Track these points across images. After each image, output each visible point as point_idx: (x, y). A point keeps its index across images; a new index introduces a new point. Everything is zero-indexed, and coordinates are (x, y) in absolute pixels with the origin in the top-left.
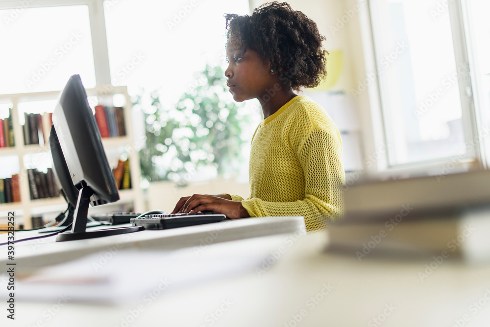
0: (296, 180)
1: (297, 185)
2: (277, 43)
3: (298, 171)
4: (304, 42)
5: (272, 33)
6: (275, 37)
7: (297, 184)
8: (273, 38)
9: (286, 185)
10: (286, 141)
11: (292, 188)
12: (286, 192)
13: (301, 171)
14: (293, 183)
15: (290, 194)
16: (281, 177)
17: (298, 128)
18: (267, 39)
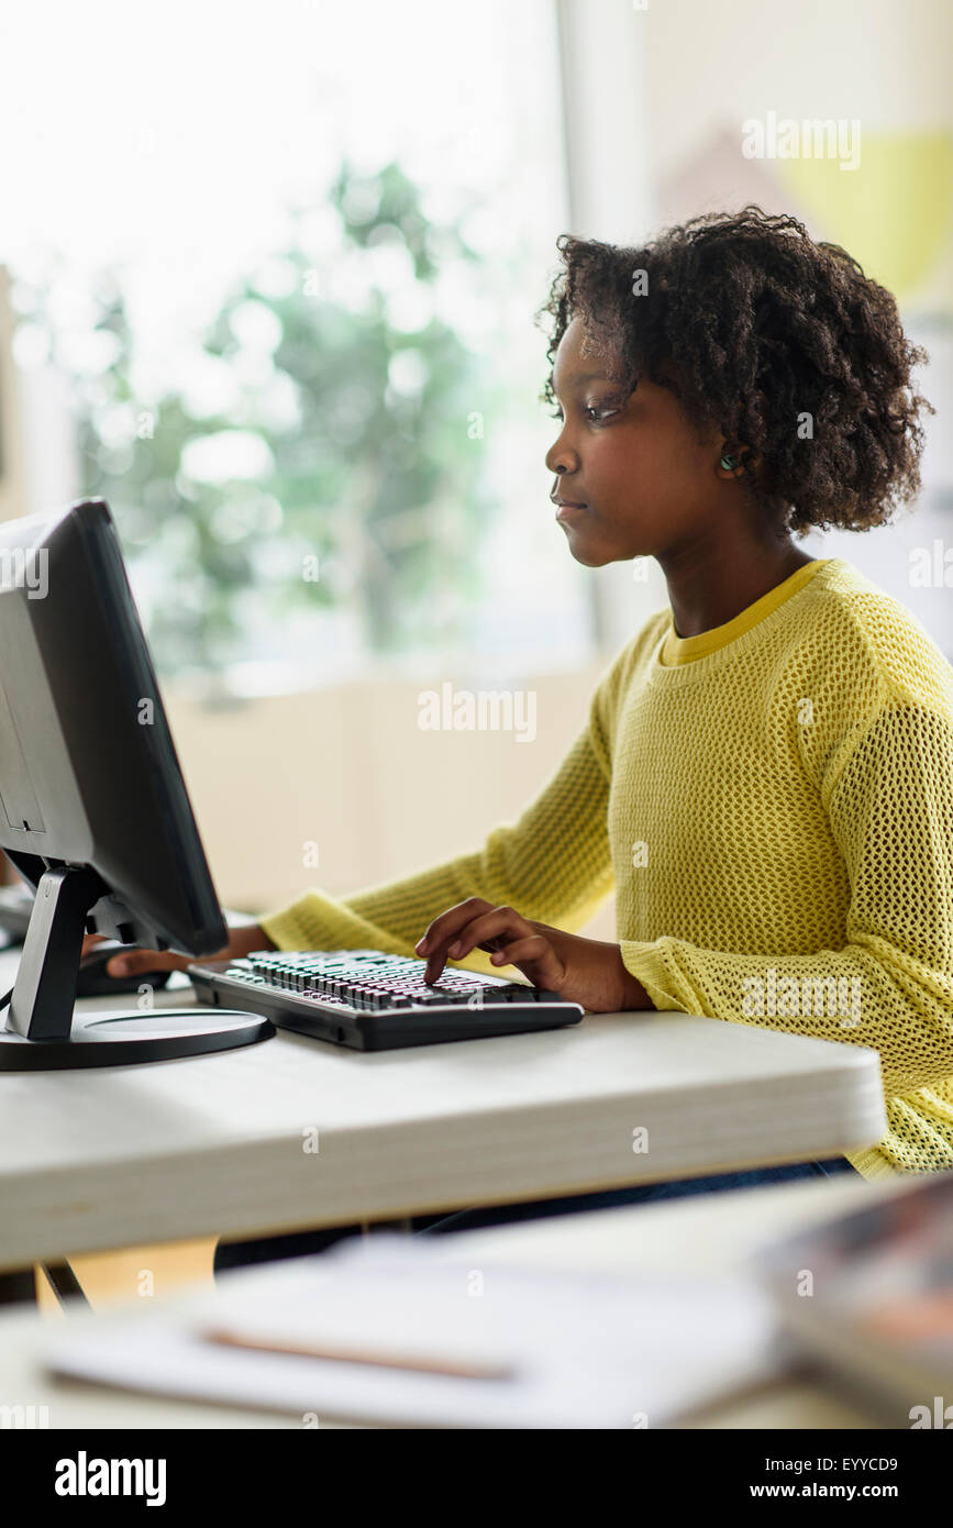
0: (809, 878)
1: (812, 899)
2: (755, 369)
3: (816, 848)
4: (852, 370)
5: (738, 334)
6: (749, 345)
7: (814, 893)
8: (742, 350)
9: (772, 897)
10: (778, 738)
11: (795, 906)
12: (775, 919)
13: (827, 846)
14: (799, 889)
15: (787, 928)
16: (754, 866)
17: (830, 694)
18: (721, 358)
